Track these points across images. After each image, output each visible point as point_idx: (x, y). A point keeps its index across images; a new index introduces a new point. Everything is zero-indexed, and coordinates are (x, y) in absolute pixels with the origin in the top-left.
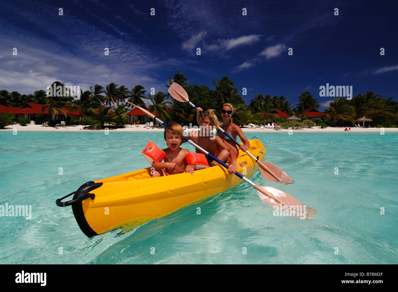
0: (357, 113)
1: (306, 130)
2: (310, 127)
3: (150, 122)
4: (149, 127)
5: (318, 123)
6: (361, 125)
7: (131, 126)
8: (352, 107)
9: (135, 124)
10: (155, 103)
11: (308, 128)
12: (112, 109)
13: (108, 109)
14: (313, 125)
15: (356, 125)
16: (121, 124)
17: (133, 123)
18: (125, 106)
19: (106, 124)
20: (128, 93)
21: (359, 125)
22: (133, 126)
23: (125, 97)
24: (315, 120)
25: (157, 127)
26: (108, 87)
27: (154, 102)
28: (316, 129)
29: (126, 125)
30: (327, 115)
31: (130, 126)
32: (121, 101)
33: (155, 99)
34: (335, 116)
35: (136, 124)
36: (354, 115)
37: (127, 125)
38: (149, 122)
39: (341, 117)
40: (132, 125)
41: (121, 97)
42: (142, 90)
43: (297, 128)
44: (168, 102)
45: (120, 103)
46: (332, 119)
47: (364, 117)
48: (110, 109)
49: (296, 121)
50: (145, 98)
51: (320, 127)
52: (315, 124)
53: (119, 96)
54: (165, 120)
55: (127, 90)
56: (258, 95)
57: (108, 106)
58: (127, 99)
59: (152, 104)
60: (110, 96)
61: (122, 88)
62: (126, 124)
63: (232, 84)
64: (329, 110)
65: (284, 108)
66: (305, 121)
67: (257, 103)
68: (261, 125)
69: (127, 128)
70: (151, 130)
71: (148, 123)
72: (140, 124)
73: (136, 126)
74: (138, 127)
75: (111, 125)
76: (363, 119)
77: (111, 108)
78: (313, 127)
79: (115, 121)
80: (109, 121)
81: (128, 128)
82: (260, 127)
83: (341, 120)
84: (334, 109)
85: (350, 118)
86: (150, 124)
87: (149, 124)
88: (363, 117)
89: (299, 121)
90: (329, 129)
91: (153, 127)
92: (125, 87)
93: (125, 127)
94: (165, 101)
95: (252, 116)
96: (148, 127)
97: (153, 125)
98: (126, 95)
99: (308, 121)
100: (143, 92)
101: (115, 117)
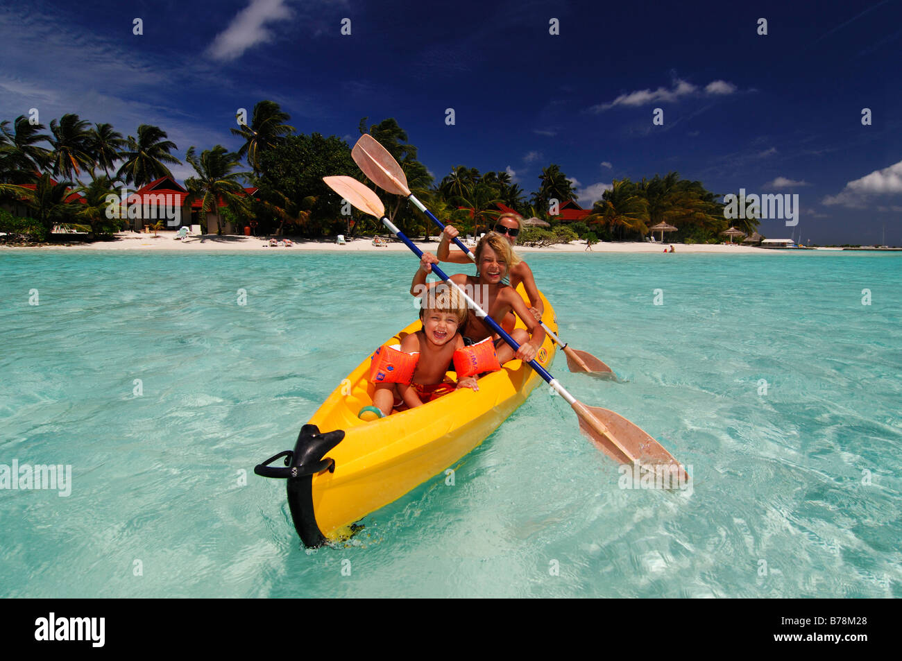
0: (651, 213)
1: (560, 248)
2: (566, 242)
3: (193, 226)
4: (188, 239)
5: (581, 234)
6: (658, 239)
7: (137, 235)
8: (643, 200)
9: (147, 229)
10: (205, 176)
11: (563, 243)
12: (75, 188)
13: (64, 186)
14: (573, 238)
15: (647, 238)
16: (105, 229)
17: (144, 228)
18: (114, 180)
19: (56, 230)
20: (121, 147)
21: (652, 238)
22: (142, 235)
23: (115, 157)
24: (576, 227)
25: (212, 238)
26: (58, 125)
27: (203, 171)
28: (578, 246)
29: (120, 233)
30: (599, 217)
31: (133, 234)
32: (103, 166)
33: (205, 164)
34: (613, 218)
35: (151, 229)
36: (647, 217)
37: (126, 232)
38: (189, 225)
39: (624, 220)
40: (139, 233)
41: (101, 154)
42: (163, 140)
43: (542, 244)
44: (243, 175)
45: (100, 173)
46: (607, 225)
47: (664, 222)
48: (70, 187)
49: (540, 229)
50: (174, 161)
51: (586, 242)
52: (576, 235)
53: (96, 152)
54: (234, 221)
55: (118, 138)
56: (459, 168)
57: (60, 179)
58: (118, 160)
59: (197, 177)
60: (66, 152)
61: (104, 129)
62: (122, 231)
63: (402, 138)
64: (601, 205)
65: (509, 200)
66: (556, 228)
67: (457, 185)
68: (468, 236)
69: (126, 240)
70: (197, 246)
71: (187, 228)
72: (162, 230)
73: (153, 235)
74: (158, 237)
75: (75, 231)
76: (662, 226)
77: (72, 185)
78: (573, 242)
79: (85, 220)
80: (68, 219)
81: (129, 240)
82: (466, 241)
83: (623, 226)
84: (611, 206)
85: (639, 222)
86: (191, 230)
87: (189, 231)
88: (660, 222)
89: (545, 228)
90: (602, 247)
91: (203, 238)
92: (114, 130)
93: (118, 239)
94: (234, 171)
95: (448, 215)
96: (186, 240)
97: (200, 234)
98: (117, 151)
99: (563, 228)
100: (166, 146)
101: (86, 212)
